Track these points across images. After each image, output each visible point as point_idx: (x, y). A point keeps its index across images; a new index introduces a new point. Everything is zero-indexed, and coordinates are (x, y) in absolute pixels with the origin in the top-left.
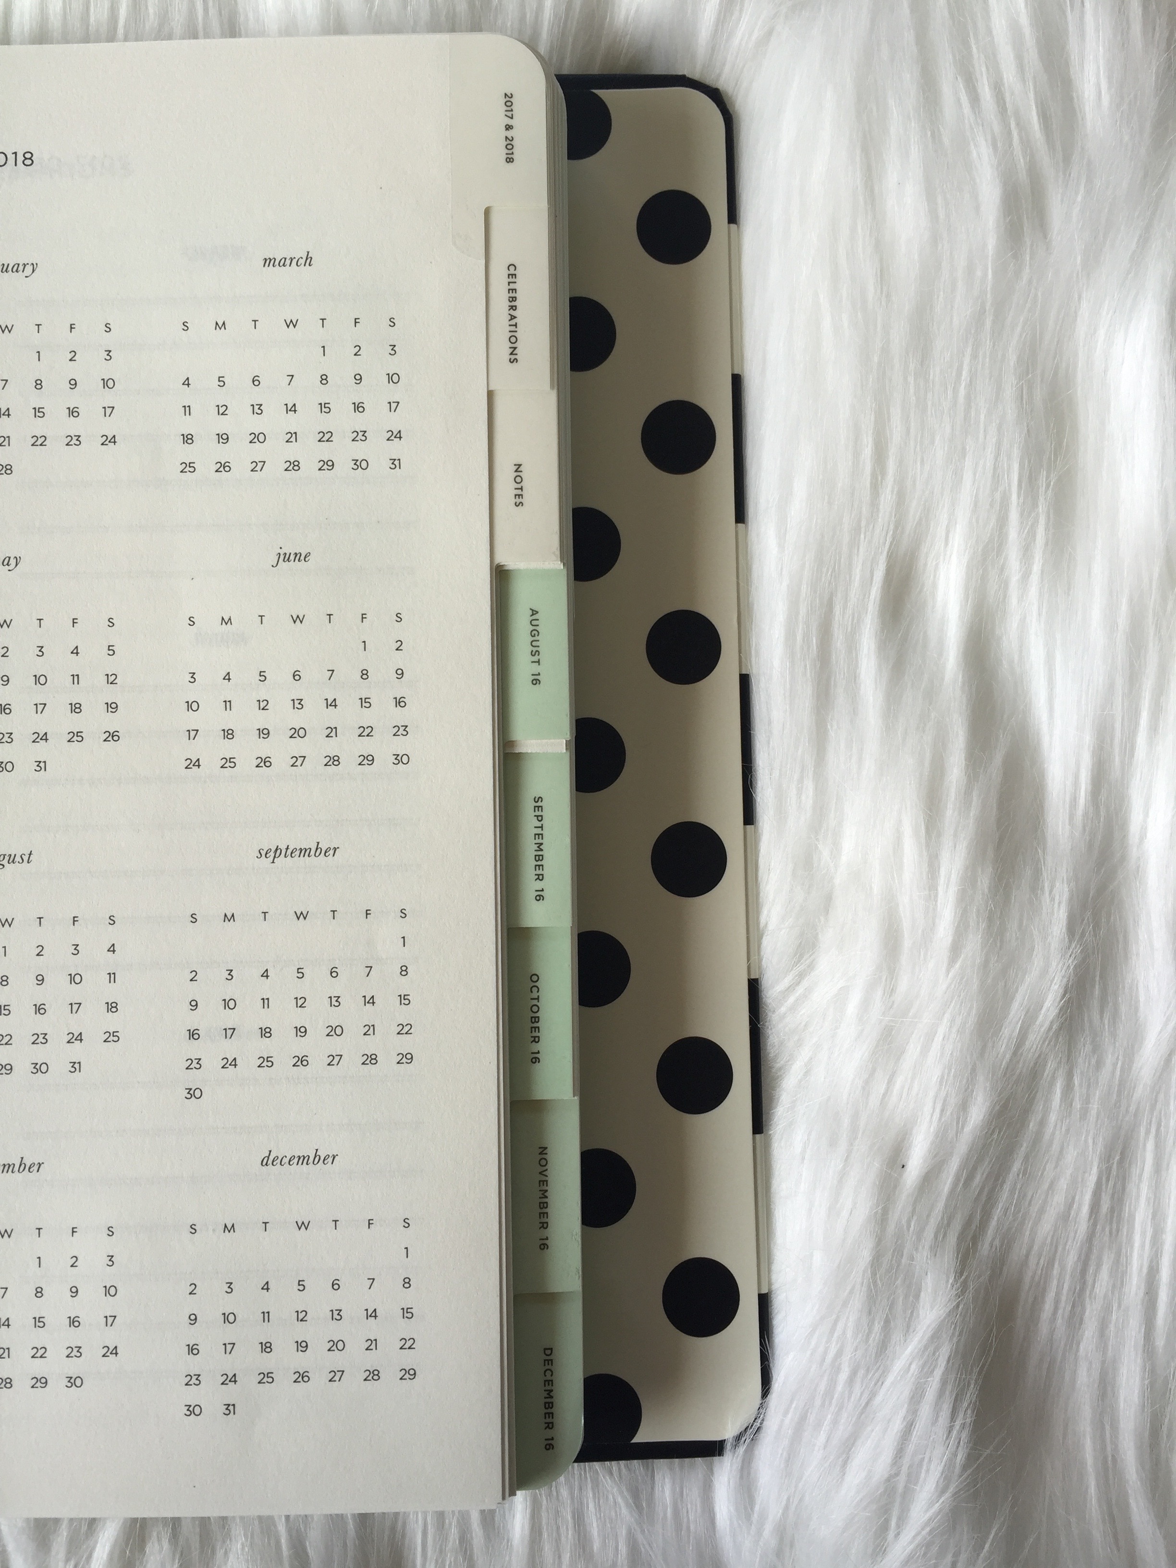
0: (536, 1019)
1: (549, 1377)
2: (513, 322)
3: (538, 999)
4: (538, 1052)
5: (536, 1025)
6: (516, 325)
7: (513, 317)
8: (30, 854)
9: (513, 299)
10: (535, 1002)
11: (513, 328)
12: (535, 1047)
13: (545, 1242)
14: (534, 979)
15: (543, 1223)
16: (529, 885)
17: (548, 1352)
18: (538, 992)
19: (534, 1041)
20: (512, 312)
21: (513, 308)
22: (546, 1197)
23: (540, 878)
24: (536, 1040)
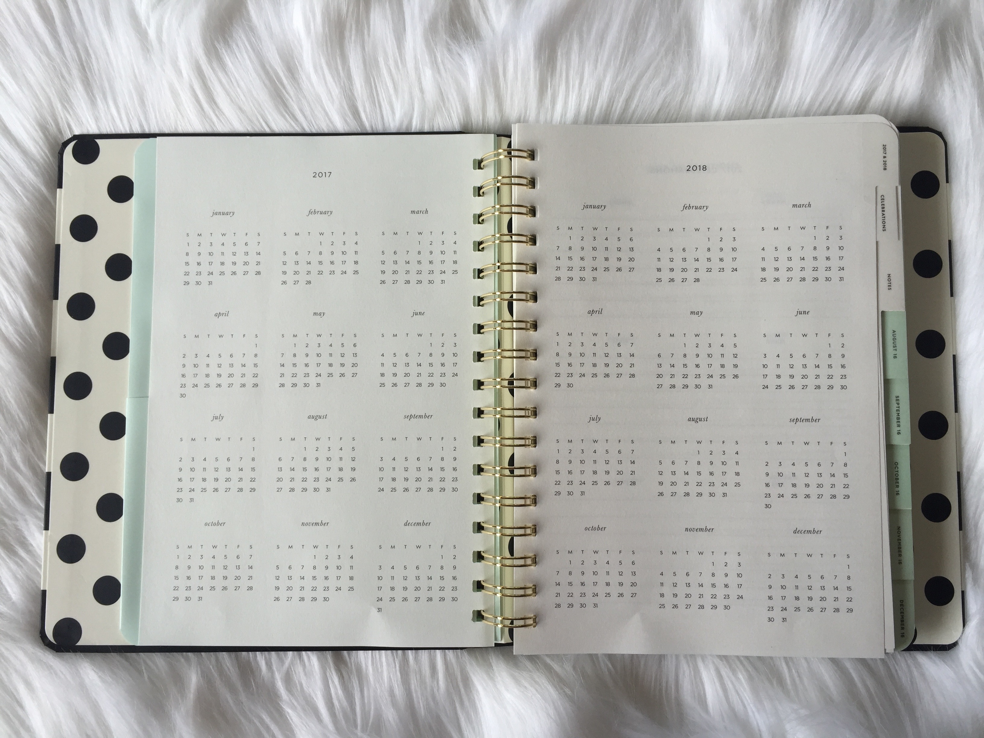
0: (897, 479)
1: (902, 611)
2: (884, 216)
3: (898, 472)
4: (899, 491)
5: (897, 481)
6: (884, 217)
7: (883, 214)
8: (707, 418)
9: (883, 208)
10: (897, 473)
11: (884, 218)
12: (897, 489)
13: (901, 561)
14: (896, 464)
15: (900, 554)
16: (895, 429)
17: (902, 602)
18: (898, 469)
19: (897, 487)
20: (883, 213)
21: (883, 211)
22: (901, 545)
23: (899, 426)
24: (898, 486)
